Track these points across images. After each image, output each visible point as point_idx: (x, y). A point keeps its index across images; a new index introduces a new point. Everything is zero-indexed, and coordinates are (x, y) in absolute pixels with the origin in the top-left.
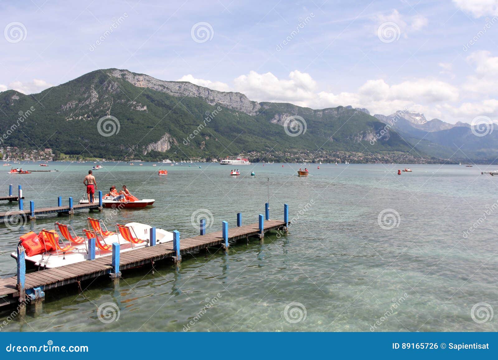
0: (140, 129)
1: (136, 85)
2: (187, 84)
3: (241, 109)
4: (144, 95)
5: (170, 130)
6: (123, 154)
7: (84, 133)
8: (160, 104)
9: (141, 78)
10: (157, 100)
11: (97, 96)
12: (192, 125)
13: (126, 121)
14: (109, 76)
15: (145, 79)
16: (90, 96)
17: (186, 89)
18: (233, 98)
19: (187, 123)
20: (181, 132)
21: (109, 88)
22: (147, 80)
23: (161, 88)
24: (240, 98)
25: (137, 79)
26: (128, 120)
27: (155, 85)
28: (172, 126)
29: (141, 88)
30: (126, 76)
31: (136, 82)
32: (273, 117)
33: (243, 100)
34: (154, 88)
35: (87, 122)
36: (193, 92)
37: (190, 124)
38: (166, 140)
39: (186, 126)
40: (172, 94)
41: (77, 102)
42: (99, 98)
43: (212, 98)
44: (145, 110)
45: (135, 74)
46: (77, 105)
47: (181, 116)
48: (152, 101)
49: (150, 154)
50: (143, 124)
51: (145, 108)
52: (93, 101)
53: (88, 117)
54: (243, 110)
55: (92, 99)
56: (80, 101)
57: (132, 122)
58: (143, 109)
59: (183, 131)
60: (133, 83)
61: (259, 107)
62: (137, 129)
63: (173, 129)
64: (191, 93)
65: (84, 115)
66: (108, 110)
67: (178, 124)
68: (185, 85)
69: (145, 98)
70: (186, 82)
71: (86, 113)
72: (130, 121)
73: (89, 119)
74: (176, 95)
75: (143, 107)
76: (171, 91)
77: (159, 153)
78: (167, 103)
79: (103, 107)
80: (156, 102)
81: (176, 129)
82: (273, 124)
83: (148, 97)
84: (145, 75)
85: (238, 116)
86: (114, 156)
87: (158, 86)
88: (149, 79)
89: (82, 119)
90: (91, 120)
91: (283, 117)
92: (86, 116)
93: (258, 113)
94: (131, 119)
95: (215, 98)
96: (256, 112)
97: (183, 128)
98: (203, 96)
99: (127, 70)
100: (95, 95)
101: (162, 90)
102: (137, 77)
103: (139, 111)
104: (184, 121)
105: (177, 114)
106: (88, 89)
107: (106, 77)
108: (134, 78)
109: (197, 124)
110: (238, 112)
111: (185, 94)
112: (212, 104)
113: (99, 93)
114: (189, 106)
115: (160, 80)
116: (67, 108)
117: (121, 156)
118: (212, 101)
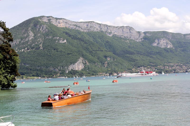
0: (63, 56)
1: (58, 26)
2: (92, 23)
3: (130, 37)
4: (64, 32)
5: (83, 55)
6: (52, 73)
7: (25, 60)
8: (75, 38)
9: (61, 21)
10: (72, 35)
11: (33, 35)
12: (98, 51)
13: (53, 50)
14: (40, 21)
15: (63, 22)
16: (28, 36)
17: (92, 27)
18: (124, 30)
19: (94, 50)
20: (91, 56)
21: (41, 29)
22: (65, 22)
23: (74, 27)
24: (130, 30)
25: (59, 22)
26: (54, 50)
27: (70, 25)
28: (84, 53)
29: (61, 28)
30: (51, 20)
31: (58, 24)
32: (153, 42)
33: (132, 31)
34: (70, 27)
35: (27, 53)
36: (96, 28)
37: (96, 50)
38: (81, 62)
39: (94, 52)
40: (82, 30)
41: (20, 40)
42: (34, 36)
43: (110, 32)
44: (65, 43)
45: (57, 19)
46: (20, 42)
47: (90, 45)
48: (69, 36)
49: (70, 72)
50: (65, 52)
51: (65, 41)
52: (30, 39)
53: (28, 49)
54: (132, 38)
55: (30, 37)
56: (22, 39)
57: (57, 51)
58: (64, 42)
59: (92, 55)
60: (56, 24)
61: (143, 35)
62: (61, 55)
63: (85, 55)
64: (95, 29)
65: (25, 48)
66: (40, 44)
67: (88, 50)
68: (91, 24)
69: (64, 34)
70: (91, 22)
71: (26, 47)
72: (56, 51)
73: (28, 51)
74: (85, 31)
75: (63, 40)
76: (82, 29)
77: (76, 71)
78: (79, 36)
79: (37, 42)
80: (72, 36)
81: (87, 54)
82: (154, 47)
83: (67, 33)
84: (64, 19)
85: (128, 42)
86: (46, 75)
87: (72, 26)
88: (66, 22)
89: (24, 51)
90: (30, 52)
91: (161, 41)
92: (26, 49)
93: (143, 40)
94: (56, 49)
95: (112, 31)
96: (141, 39)
97: (92, 53)
98: (104, 30)
99: (51, 17)
100: (31, 34)
101: (75, 28)
102: (58, 21)
103: (61, 43)
104: (92, 48)
105: (87, 44)
106: (27, 31)
107: (38, 22)
108: (56, 21)
109: (101, 50)
110: (128, 39)
111: (91, 30)
112: (110, 36)
113: (34, 33)
114: (95, 37)
115: (74, 22)
116: (13, 44)
117: (51, 74)
118: (110, 33)
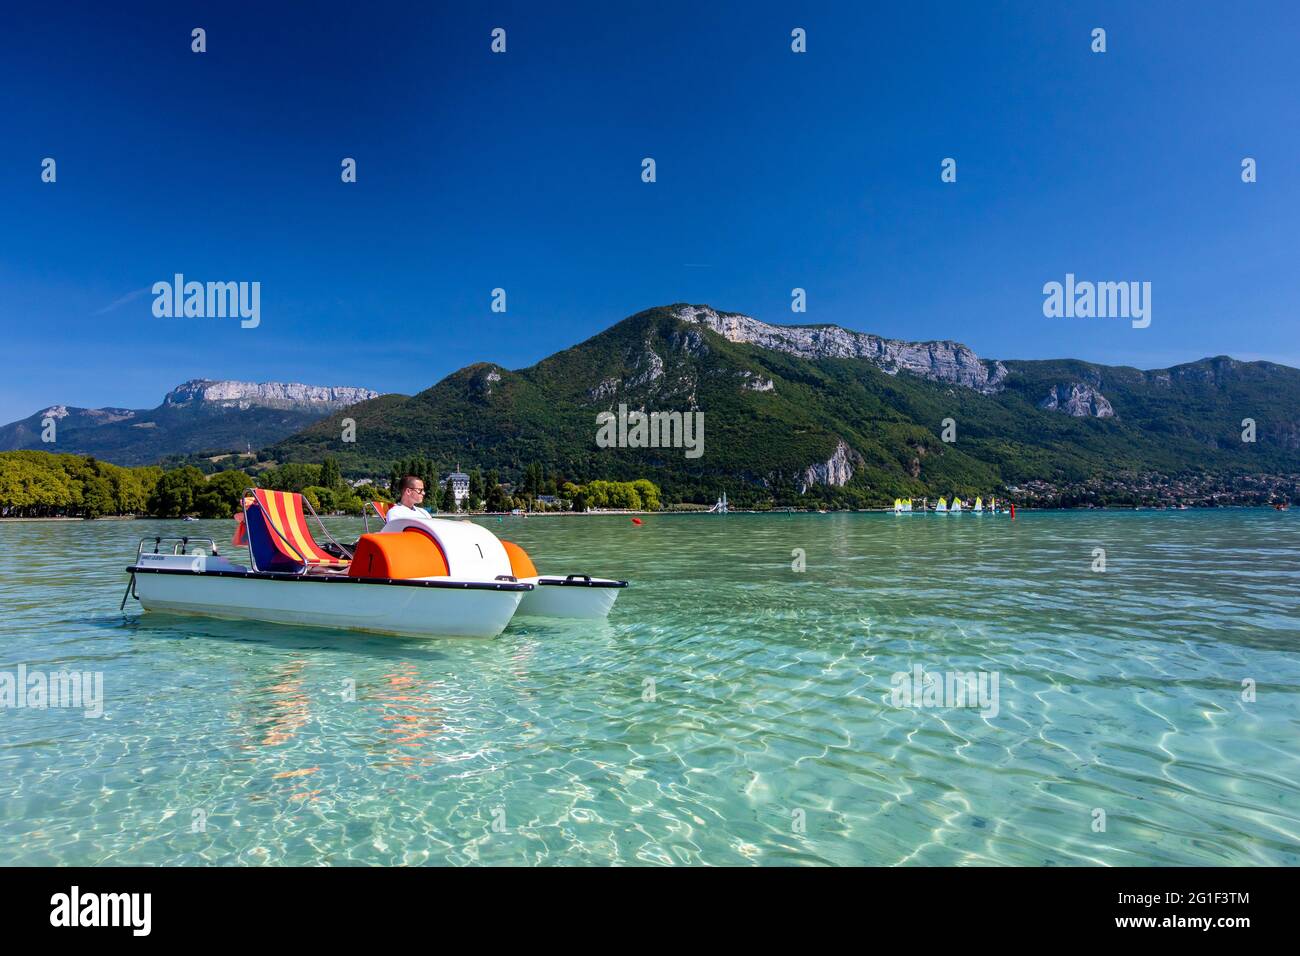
2: (829, 330)
3: (959, 380)
9: (734, 322)
10: (781, 368)
11: (662, 365)
15: (741, 324)
16: (646, 366)
17: (830, 342)
18: (938, 354)
19: (867, 417)
21: (685, 346)
22: (746, 326)
23: (775, 343)
24: (956, 355)
25: (728, 325)
27: (761, 335)
30: (708, 319)
31: (726, 333)
32: (1045, 396)
33: (964, 359)
34: (759, 342)
36: (843, 346)
37: (876, 418)
39: (867, 423)
40: (799, 354)
41: (620, 380)
42: (666, 369)
43: (889, 359)
44: (771, 391)
45: (723, 315)
46: (620, 387)
47: (849, 400)
48: (772, 370)
50: (782, 421)
51: (770, 385)
52: (654, 376)
54: (967, 382)
55: (652, 371)
56: (625, 378)
57: (754, 418)
58: (766, 388)
60: (720, 334)
61: (1002, 372)
64: (841, 350)
66: (690, 394)
68: (826, 332)
70: (827, 326)
74: (809, 356)
75: (765, 383)
76: (797, 349)
79: (678, 388)
82: (1049, 413)
83: (762, 361)
84: (742, 315)
85: (955, 396)
88: (749, 325)
91: (1073, 394)
93: (1003, 388)
94: (749, 412)
95: (896, 358)
96: (997, 385)
98: (869, 355)
99: (708, 306)
100: (657, 361)
101: (777, 347)
102: (726, 320)
103: (760, 392)
104: (858, 413)
105: (839, 396)
106: (639, 349)
107: (672, 322)
108: (721, 323)
110: (952, 386)
111: (828, 354)
112: (890, 373)
113: (663, 357)
116: (599, 395)
118: (891, 364)
